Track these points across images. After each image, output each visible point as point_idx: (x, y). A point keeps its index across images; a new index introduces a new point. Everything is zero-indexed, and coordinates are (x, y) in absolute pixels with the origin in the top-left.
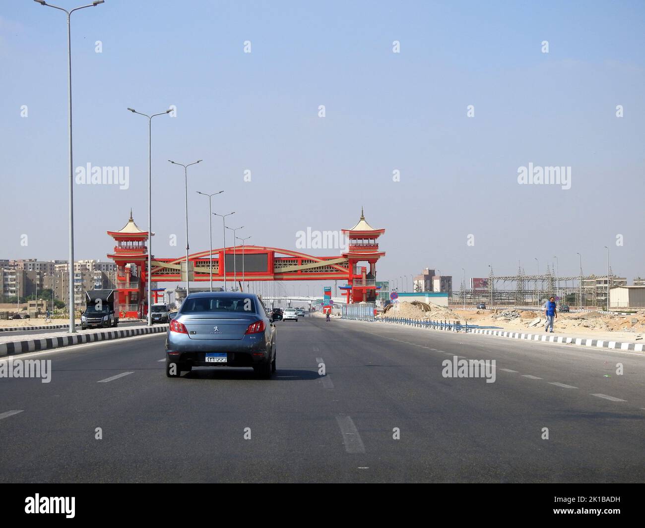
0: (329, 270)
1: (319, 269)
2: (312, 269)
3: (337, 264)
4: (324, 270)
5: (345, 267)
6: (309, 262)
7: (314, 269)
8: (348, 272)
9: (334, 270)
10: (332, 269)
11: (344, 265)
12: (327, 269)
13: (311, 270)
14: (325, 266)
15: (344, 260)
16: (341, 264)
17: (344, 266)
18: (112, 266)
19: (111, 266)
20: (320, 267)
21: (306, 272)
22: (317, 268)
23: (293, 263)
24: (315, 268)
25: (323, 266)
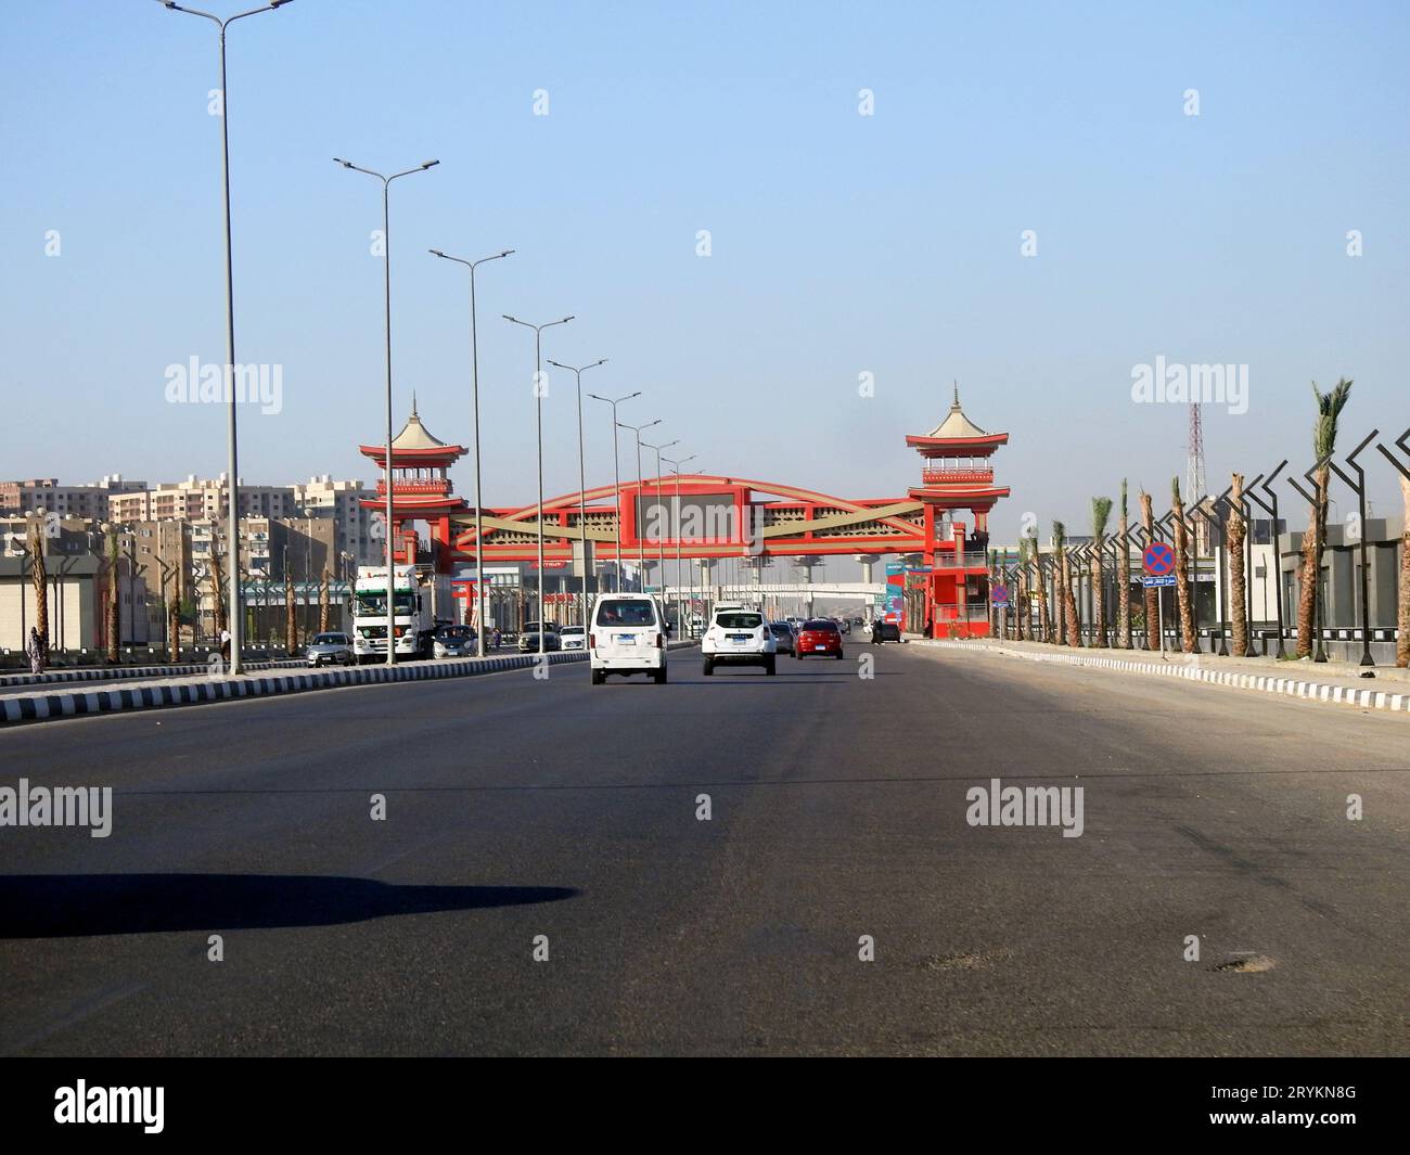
0: (878, 529)
1: (854, 528)
2: (839, 528)
3: (897, 516)
4: (866, 530)
5: (916, 522)
6: (832, 512)
7: (842, 529)
8: (923, 533)
9: (890, 529)
10: (884, 529)
11: (914, 518)
13: (836, 531)
14: (869, 521)
15: (913, 506)
16: (905, 516)
17: (913, 521)
18: (281, 497)
19: (276, 497)
20: (857, 525)
21: (825, 535)
22: (851, 526)
23: (794, 516)
24: (845, 527)
25: (863, 523)
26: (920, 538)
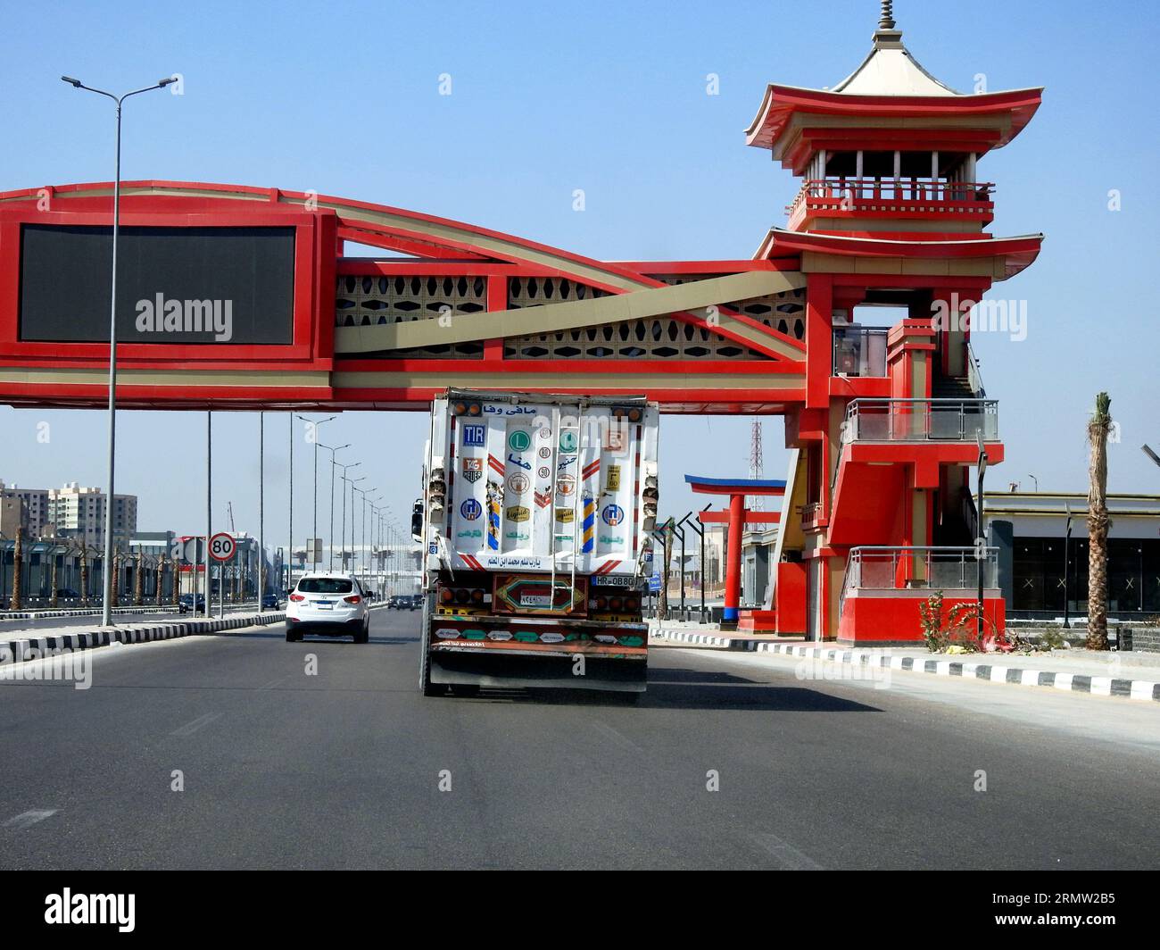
0: (681, 343)
1: (616, 336)
2: (575, 333)
3: (729, 309)
4: (649, 343)
5: (784, 326)
6: (557, 293)
7: (584, 337)
8: (804, 359)
9: (714, 344)
10: (697, 340)
11: (775, 317)
12: (666, 341)
13: (568, 342)
14: (656, 320)
15: (776, 282)
16: (754, 308)
17: (775, 323)
20: (624, 327)
21: (536, 352)
22: (607, 329)
23: (455, 298)
24: (591, 331)
25: (640, 322)
26: (793, 369)
